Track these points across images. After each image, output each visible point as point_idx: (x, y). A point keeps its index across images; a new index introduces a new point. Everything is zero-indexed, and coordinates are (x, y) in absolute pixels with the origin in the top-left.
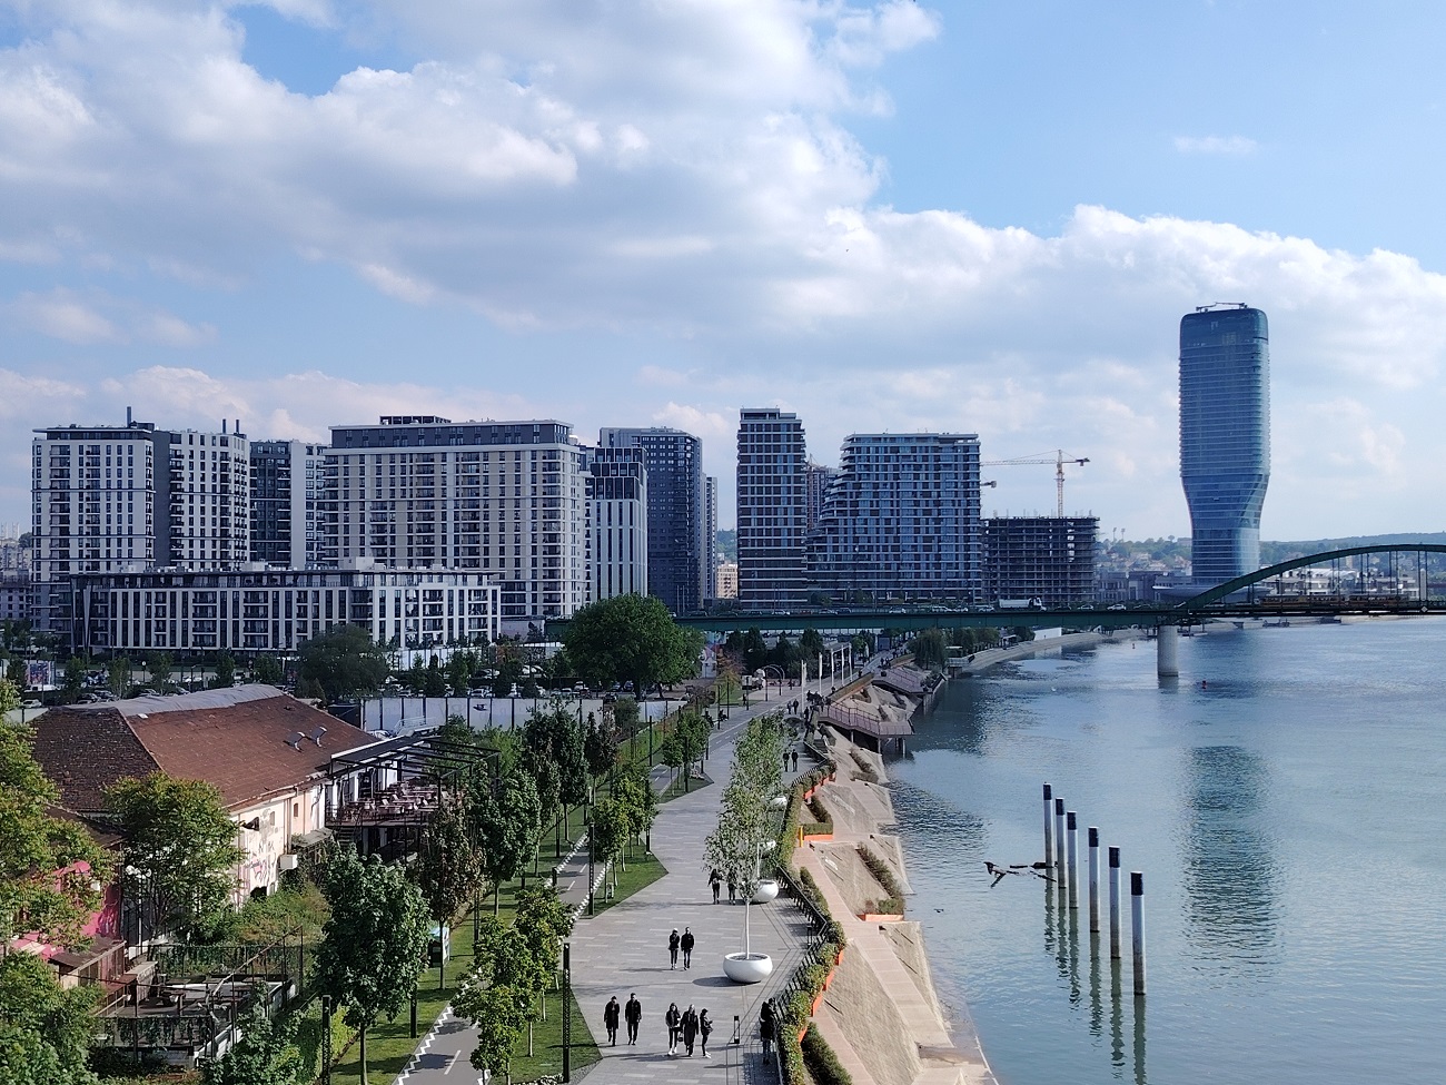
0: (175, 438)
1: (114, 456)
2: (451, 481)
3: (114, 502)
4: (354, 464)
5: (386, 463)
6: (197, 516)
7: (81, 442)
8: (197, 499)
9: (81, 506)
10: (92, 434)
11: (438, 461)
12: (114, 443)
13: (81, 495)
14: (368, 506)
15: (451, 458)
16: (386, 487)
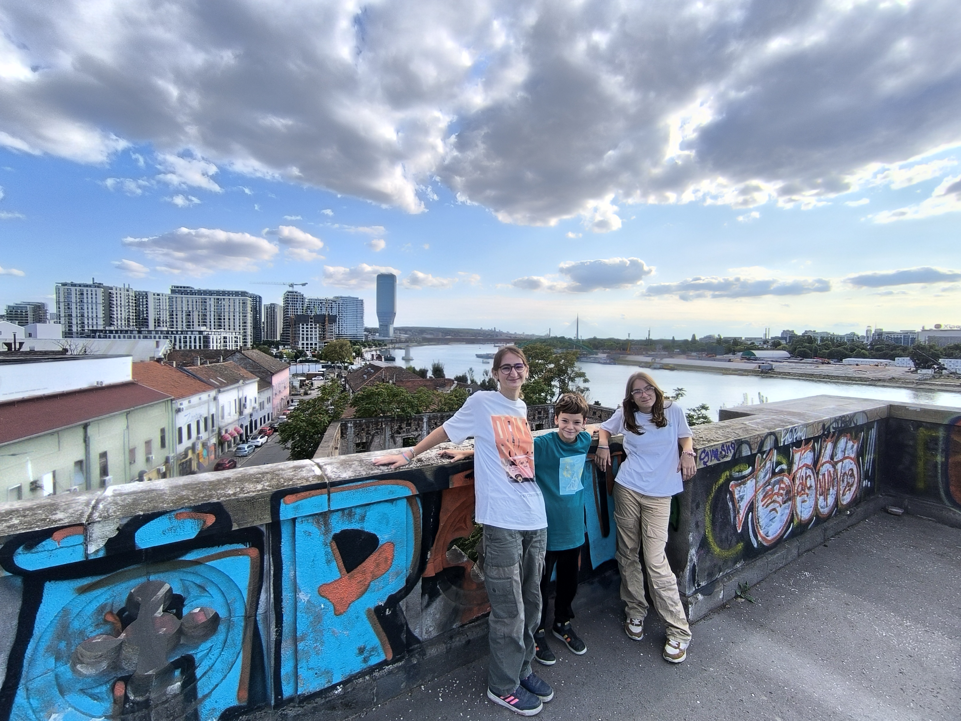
0: (111, 289)
1: (89, 293)
2: (212, 306)
3: (90, 307)
4: (179, 300)
5: (190, 300)
6: (119, 312)
7: (76, 288)
8: (119, 307)
9: (76, 308)
10: (80, 286)
11: (208, 300)
12: (89, 289)
13: (76, 304)
14: (184, 312)
15: (212, 299)
16: (190, 307)
